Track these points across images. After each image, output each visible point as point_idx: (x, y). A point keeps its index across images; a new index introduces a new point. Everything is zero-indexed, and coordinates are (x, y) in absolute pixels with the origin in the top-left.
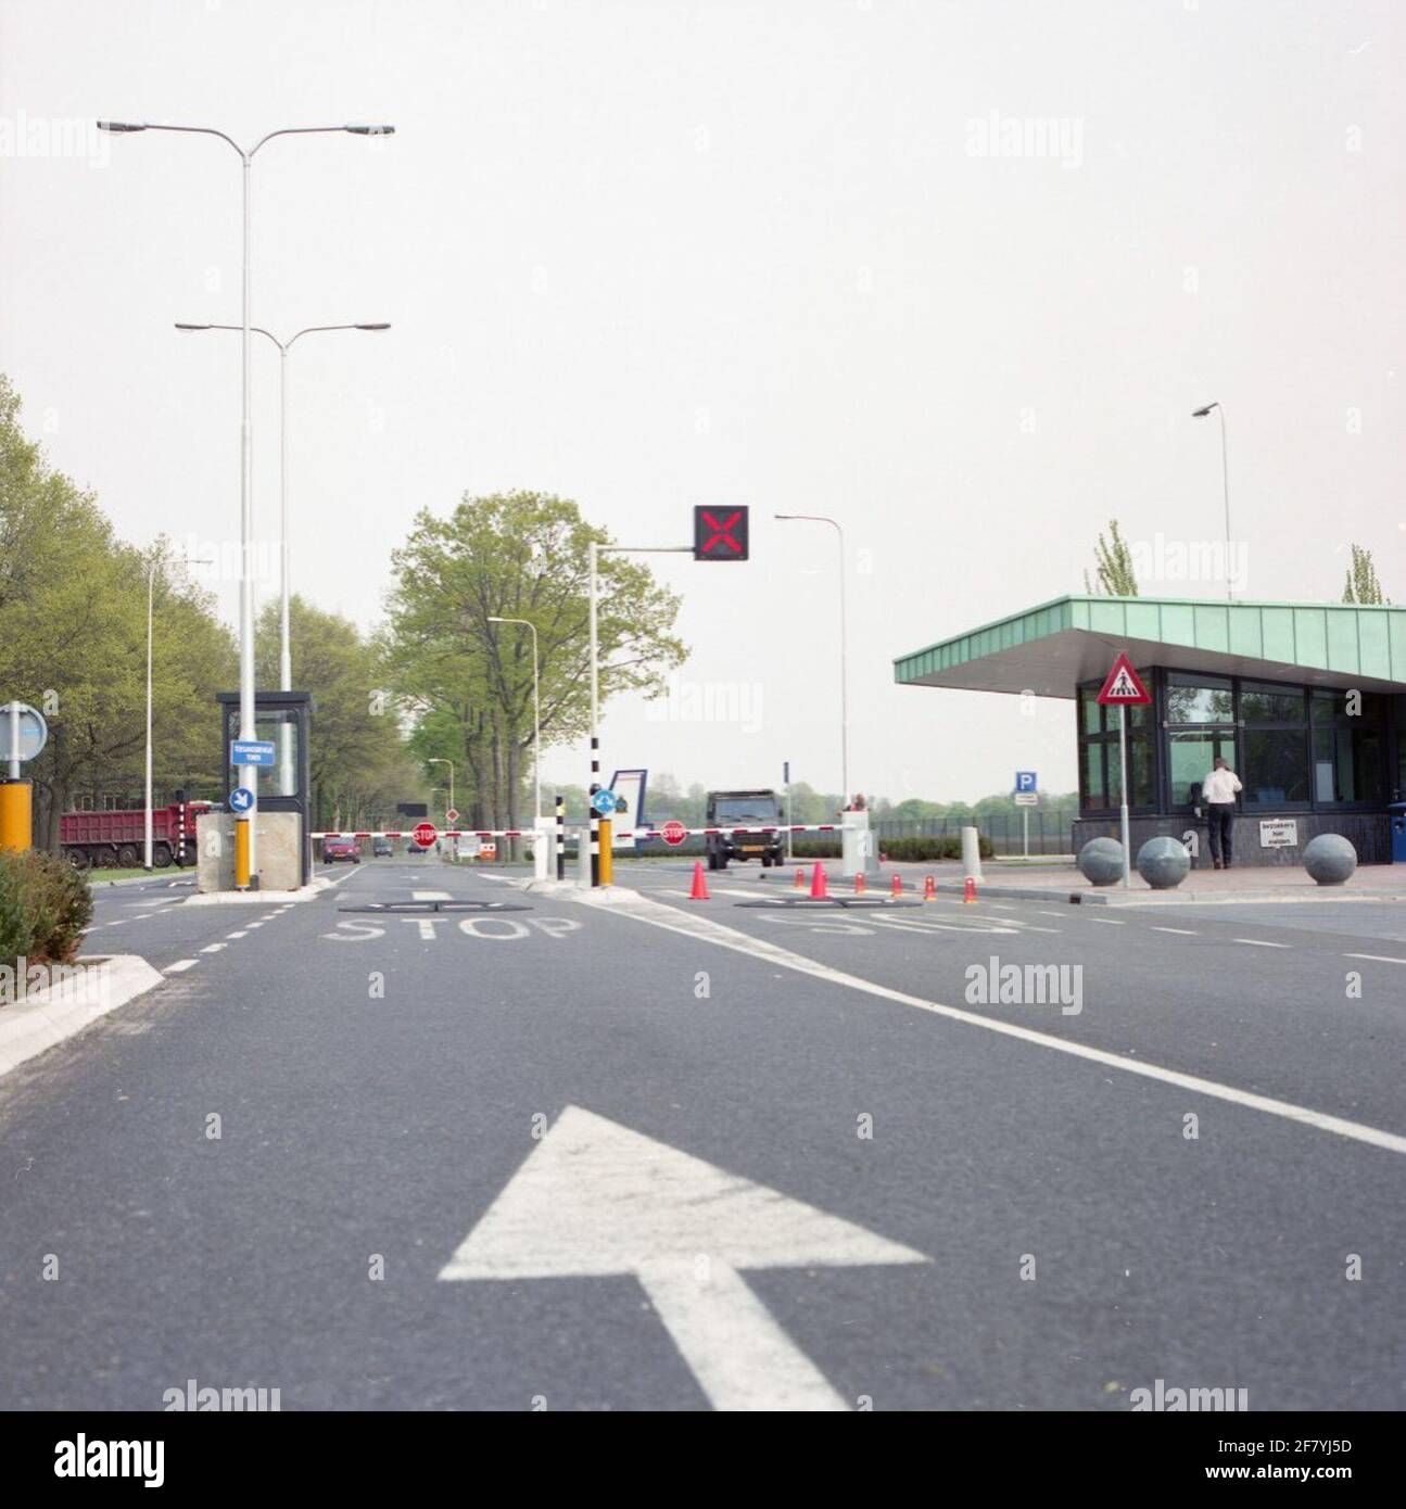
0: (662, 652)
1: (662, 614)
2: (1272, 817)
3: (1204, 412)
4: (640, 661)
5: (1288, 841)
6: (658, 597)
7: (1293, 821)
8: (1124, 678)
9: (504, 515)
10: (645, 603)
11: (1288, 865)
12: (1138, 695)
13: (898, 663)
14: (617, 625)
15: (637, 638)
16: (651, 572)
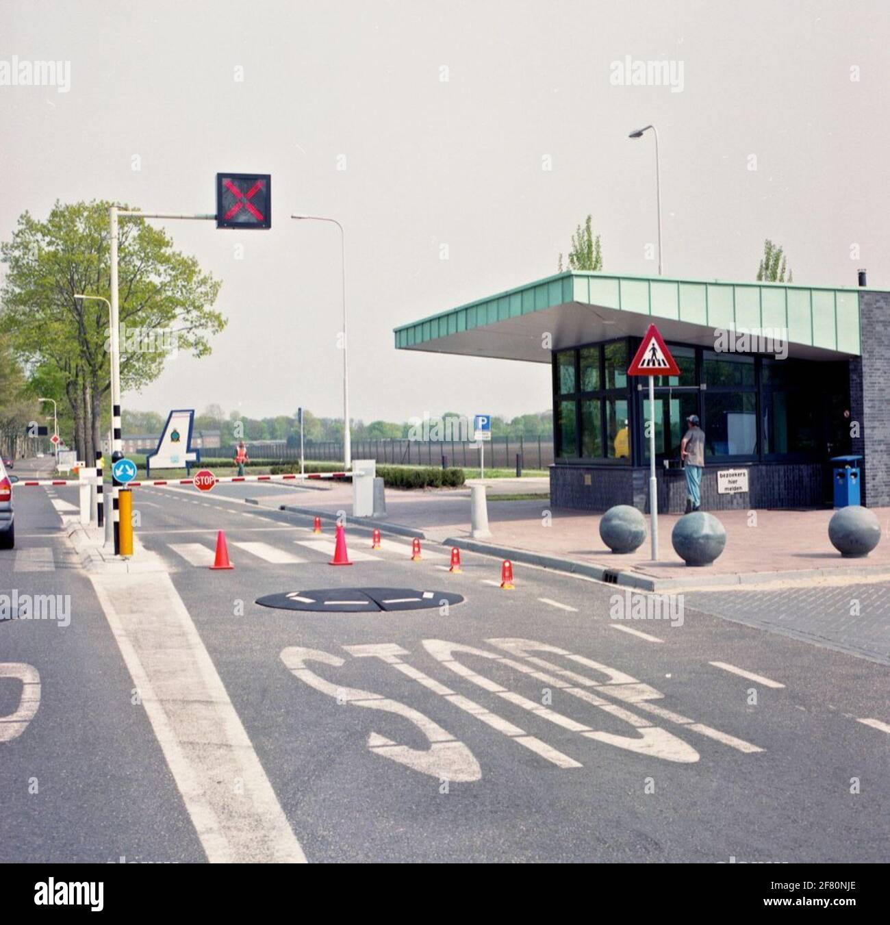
0: (207, 322)
1: (206, 294)
2: (728, 468)
3: (639, 134)
4: (191, 329)
5: (741, 488)
6: (203, 282)
7: (745, 471)
8: (654, 349)
9: (88, 218)
10: (194, 286)
11: (741, 509)
12: (668, 366)
13: (398, 332)
14: (172, 302)
15: (188, 312)
16: (199, 263)
